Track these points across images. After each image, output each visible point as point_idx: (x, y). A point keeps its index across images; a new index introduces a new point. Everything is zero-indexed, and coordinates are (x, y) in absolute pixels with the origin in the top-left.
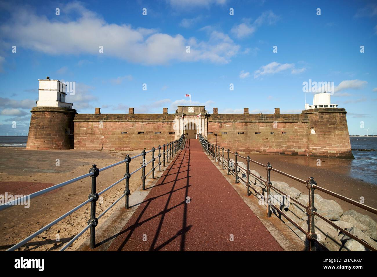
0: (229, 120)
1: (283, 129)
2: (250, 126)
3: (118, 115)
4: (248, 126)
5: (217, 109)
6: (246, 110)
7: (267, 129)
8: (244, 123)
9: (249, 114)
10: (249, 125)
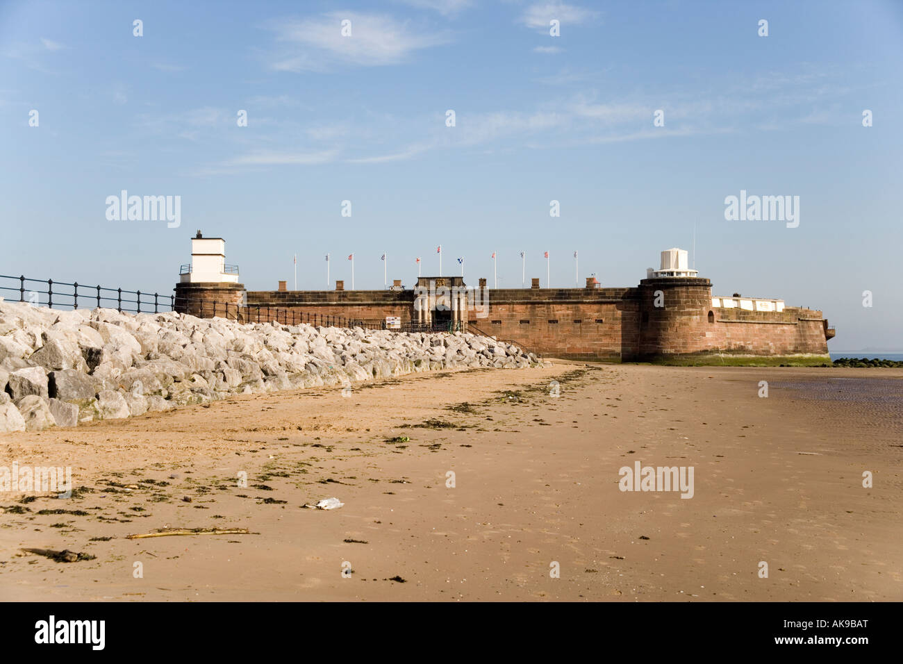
0: (504, 299)
1: (597, 314)
2: (540, 310)
3: (318, 293)
4: (537, 309)
5: (485, 280)
6: (535, 282)
7: (568, 315)
8: (529, 306)
9: (541, 288)
10: (538, 307)
